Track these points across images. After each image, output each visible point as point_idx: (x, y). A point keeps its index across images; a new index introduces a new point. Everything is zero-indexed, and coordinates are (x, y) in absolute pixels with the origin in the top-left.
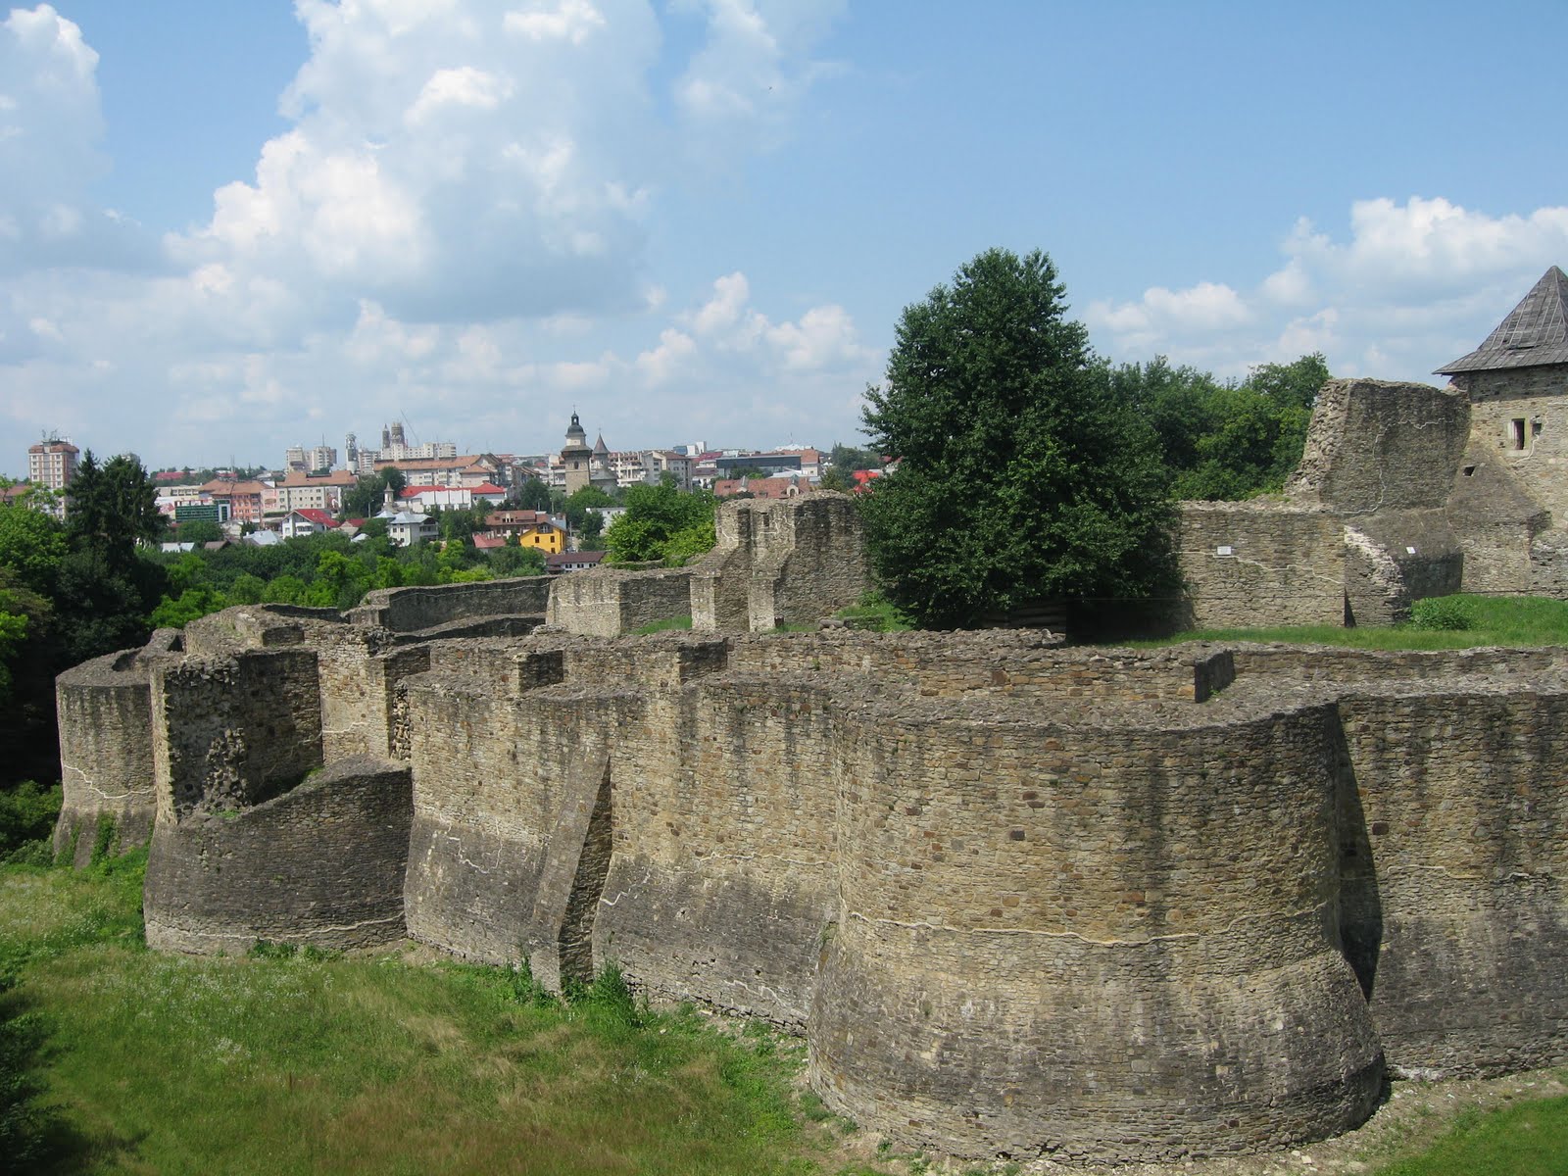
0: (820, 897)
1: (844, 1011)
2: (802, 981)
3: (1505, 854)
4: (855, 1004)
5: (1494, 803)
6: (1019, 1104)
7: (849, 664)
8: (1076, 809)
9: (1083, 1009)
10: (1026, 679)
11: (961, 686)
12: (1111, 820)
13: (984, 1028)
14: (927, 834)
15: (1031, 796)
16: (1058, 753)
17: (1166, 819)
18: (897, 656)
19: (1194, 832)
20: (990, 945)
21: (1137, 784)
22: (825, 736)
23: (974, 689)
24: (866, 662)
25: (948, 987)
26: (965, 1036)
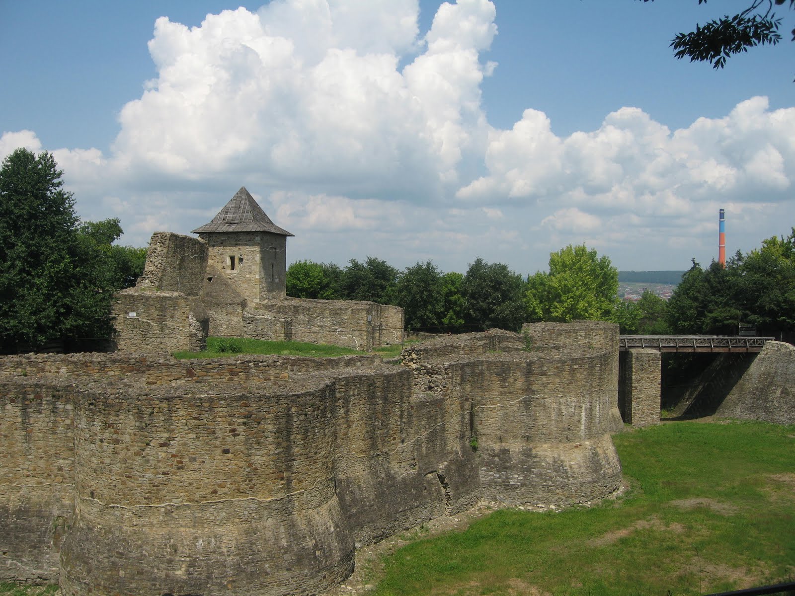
0: (47, 504)
1: (112, 559)
2: (41, 553)
3: (373, 446)
4: (122, 554)
5: (370, 422)
6: (235, 587)
7: (50, 372)
8: (255, 435)
9: (259, 534)
10: (205, 374)
11: (169, 379)
12: (270, 440)
13: (211, 553)
14: (173, 456)
15: (233, 431)
16: (247, 408)
17: (292, 437)
18: (87, 366)
19: (302, 442)
20: (211, 509)
21: (281, 421)
22: (53, 412)
23: (176, 380)
24: (63, 370)
25: (187, 535)
26: (201, 558)
